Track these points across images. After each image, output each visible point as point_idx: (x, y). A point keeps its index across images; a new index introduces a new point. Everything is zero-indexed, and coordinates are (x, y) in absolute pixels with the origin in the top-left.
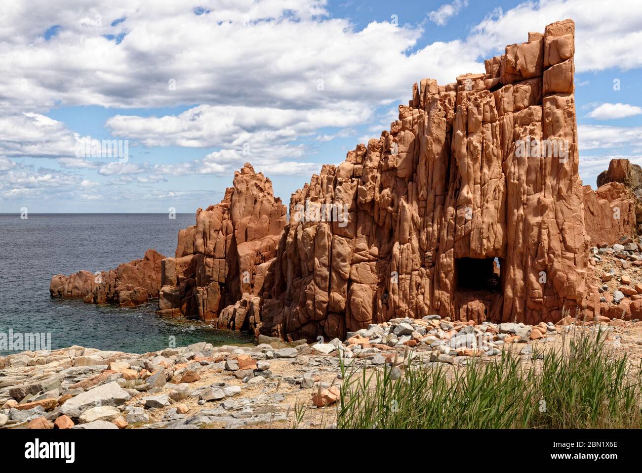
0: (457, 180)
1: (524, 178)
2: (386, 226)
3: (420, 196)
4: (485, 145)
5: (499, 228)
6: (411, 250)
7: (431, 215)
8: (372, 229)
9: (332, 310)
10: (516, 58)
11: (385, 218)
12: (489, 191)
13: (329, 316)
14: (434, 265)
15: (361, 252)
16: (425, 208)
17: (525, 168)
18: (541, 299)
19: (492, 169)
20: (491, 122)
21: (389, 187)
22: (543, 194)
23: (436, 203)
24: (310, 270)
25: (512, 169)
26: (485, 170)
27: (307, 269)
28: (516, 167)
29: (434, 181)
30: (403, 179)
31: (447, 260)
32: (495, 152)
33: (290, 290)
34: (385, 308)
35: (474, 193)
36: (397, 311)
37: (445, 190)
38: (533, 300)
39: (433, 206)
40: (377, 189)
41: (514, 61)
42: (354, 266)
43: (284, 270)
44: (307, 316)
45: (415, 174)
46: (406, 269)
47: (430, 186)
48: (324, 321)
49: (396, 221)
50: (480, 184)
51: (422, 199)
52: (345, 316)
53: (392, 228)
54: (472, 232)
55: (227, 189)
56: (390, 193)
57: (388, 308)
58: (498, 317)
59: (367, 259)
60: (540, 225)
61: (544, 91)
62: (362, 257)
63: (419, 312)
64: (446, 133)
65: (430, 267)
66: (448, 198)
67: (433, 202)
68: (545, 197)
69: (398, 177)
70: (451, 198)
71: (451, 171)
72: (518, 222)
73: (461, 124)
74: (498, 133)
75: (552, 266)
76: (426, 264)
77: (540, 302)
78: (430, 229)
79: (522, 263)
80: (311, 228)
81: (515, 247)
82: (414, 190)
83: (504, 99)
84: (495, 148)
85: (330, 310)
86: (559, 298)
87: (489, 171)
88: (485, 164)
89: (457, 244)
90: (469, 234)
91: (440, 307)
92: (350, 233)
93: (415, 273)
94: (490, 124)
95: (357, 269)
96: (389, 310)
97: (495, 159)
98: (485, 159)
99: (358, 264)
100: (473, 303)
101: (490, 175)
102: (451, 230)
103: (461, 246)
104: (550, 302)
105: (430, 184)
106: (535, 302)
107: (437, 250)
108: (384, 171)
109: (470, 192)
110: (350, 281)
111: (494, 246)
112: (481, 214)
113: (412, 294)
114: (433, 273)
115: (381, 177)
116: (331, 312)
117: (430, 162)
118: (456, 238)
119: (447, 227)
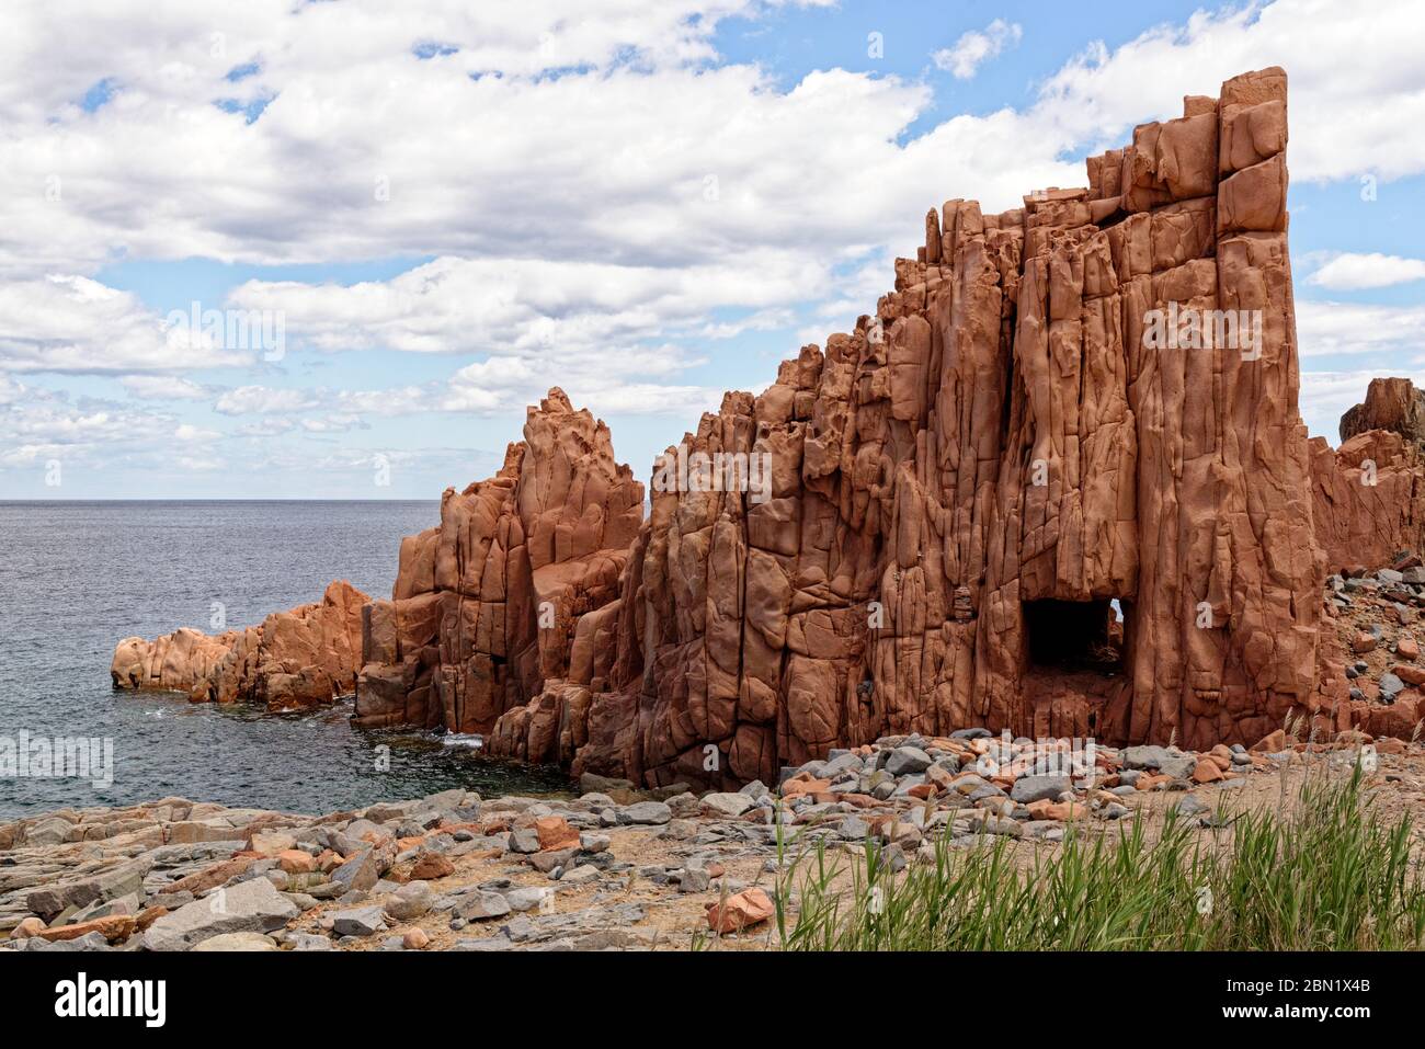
0: (1027, 425)
1: (1175, 420)
2: (867, 526)
3: (943, 462)
4: (1087, 347)
5: (1121, 534)
6: (923, 582)
7: (969, 503)
8: (836, 535)
9: (745, 717)
10: (1157, 153)
11: (866, 509)
12: (1098, 451)
13: (740, 731)
14: (975, 615)
15: (811, 588)
16: (956, 487)
17: (1180, 400)
18: (1216, 693)
19: (1105, 400)
20: (1103, 295)
21: (874, 440)
22: (1219, 456)
23: (980, 476)
24: (698, 628)
25: (1150, 401)
26: (1089, 404)
27: (689, 625)
28: (1159, 395)
29: (974, 428)
30: (906, 422)
31: (1004, 606)
32: (1112, 364)
33: (652, 673)
34: (865, 715)
35: (1064, 454)
36: (892, 718)
37: (1000, 447)
38: (1199, 694)
39: (971, 485)
40: (846, 446)
41: (1152, 159)
42: (795, 620)
43: (638, 625)
44: (689, 731)
45: (931, 413)
46: (913, 625)
47: (966, 440)
48: (728, 742)
49: (890, 517)
50: (1077, 434)
51: (948, 467)
52: (775, 730)
53: (881, 532)
54: (1060, 543)
55: (511, 446)
56: (875, 455)
57: (872, 712)
58: (1119, 734)
59: (825, 602)
60: (1212, 528)
61: (1219, 227)
62: (813, 599)
63: (942, 721)
64: (1002, 320)
65: (967, 620)
66: (1006, 465)
67: (973, 474)
68: (1223, 463)
69: (893, 418)
70: (1014, 465)
71: (1013, 406)
72: (1164, 518)
73: (1034, 302)
74: (1117, 320)
75: (1240, 618)
76: (959, 614)
77: (1215, 700)
78: (966, 536)
79: (1173, 612)
80: (699, 533)
81: (1157, 576)
82: (929, 446)
83: (1132, 245)
84: (1110, 354)
85: (742, 716)
86: (1256, 690)
87: (1098, 405)
88: (1089, 390)
89: (1026, 569)
90: (1055, 545)
91: (989, 711)
92: (788, 543)
93: (932, 633)
94: (1099, 301)
95: (802, 626)
96: (875, 718)
97: (1110, 378)
98: (1088, 377)
99: (804, 614)
100: (1063, 701)
101: (1099, 414)
102: (1013, 537)
103: (1034, 574)
104: (1237, 698)
105: (966, 434)
106: (1203, 698)
107: (982, 582)
108: (863, 405)
109: (1055, 451)
110: (786, 652)
111: (1110, 573)
112: (1081, 502)
113: (928, 682)
114: (973, 634)
115: (857, 418)
116: (746, 723)
117: (966, 386)
118: (1025, 555)
119: (1005, 531)
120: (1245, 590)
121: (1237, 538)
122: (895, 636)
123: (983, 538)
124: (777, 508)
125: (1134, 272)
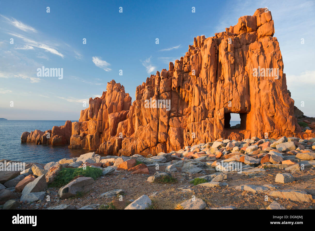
0: (222, 76)
3: (203, 84)
5: (246, 97)
7: (210, 92)
8: (178, 101)
11: (185, 95)
12: (239, 80)
14: (213, 116)
15: (174, 112)
16: (206, 89)
18: (272, 131)
19: (239, 70)
21: (187, 80)
22: (268, 80)
23: (212, 86)
26: (236, 71)
27: (146, 121)
29: (210, 76)
30: (194, 76)
31: (221, 114)
32: (241, 62)
33: (137, 132)
34: (188, 140)
35: (232, 81)
36: (195, 140)
37: (216, 81)
38: (269, 131)
40: (181, 81)
42: (171, 119)
43: (133, 122)
44: (146, 145)
45: (200, 74)
46: (199, 119)
48: (155, 147)
49: (192, 96)
50: (234, 76)
51: (205, 85)
52: (166, 144)
55: (104, 92)
56: (187, 83)
57: (190, 139)
59: (177, 115)
62: (175, 114)
63: (207, 141)
64: (216, 54)
65: (211, 118)
67: (210, 86)
69: (191, 75)
70: (220, 84)
71: (218, 72)
72: (256, 93)
74: (241, 53)
78: (210, 99)
79: (260, 114)
82: (200, 81)
83: (242, 39)
84: (240, 60)
85: (159, 141)
86: (282, 130)
88: (236, 68)
90: (232, 100)
93: (203, 121)
94: (237, 49)
97: (240, 65)
98: (236, 65)
99: (173, 118)
101: (239, 73)
102: (222, 98)
103: (227, 107)
104: (277, 132)
105: (208, 78)
107: (214, 109)
108: (184, 73)
109: (230, 80)
110: (169, 126)
111: (244, 106)
112: (237, 90)
113: (203, 132)
114: (213, 121)
115: (183, 76)
116: (159, 143)
117: (209, 67)
118: (225, 102)
119: (220, 97)
121: (274, 96)
122: (195, 122)
123: (214, 99)
124: (166, 94)
125: (243, 44)
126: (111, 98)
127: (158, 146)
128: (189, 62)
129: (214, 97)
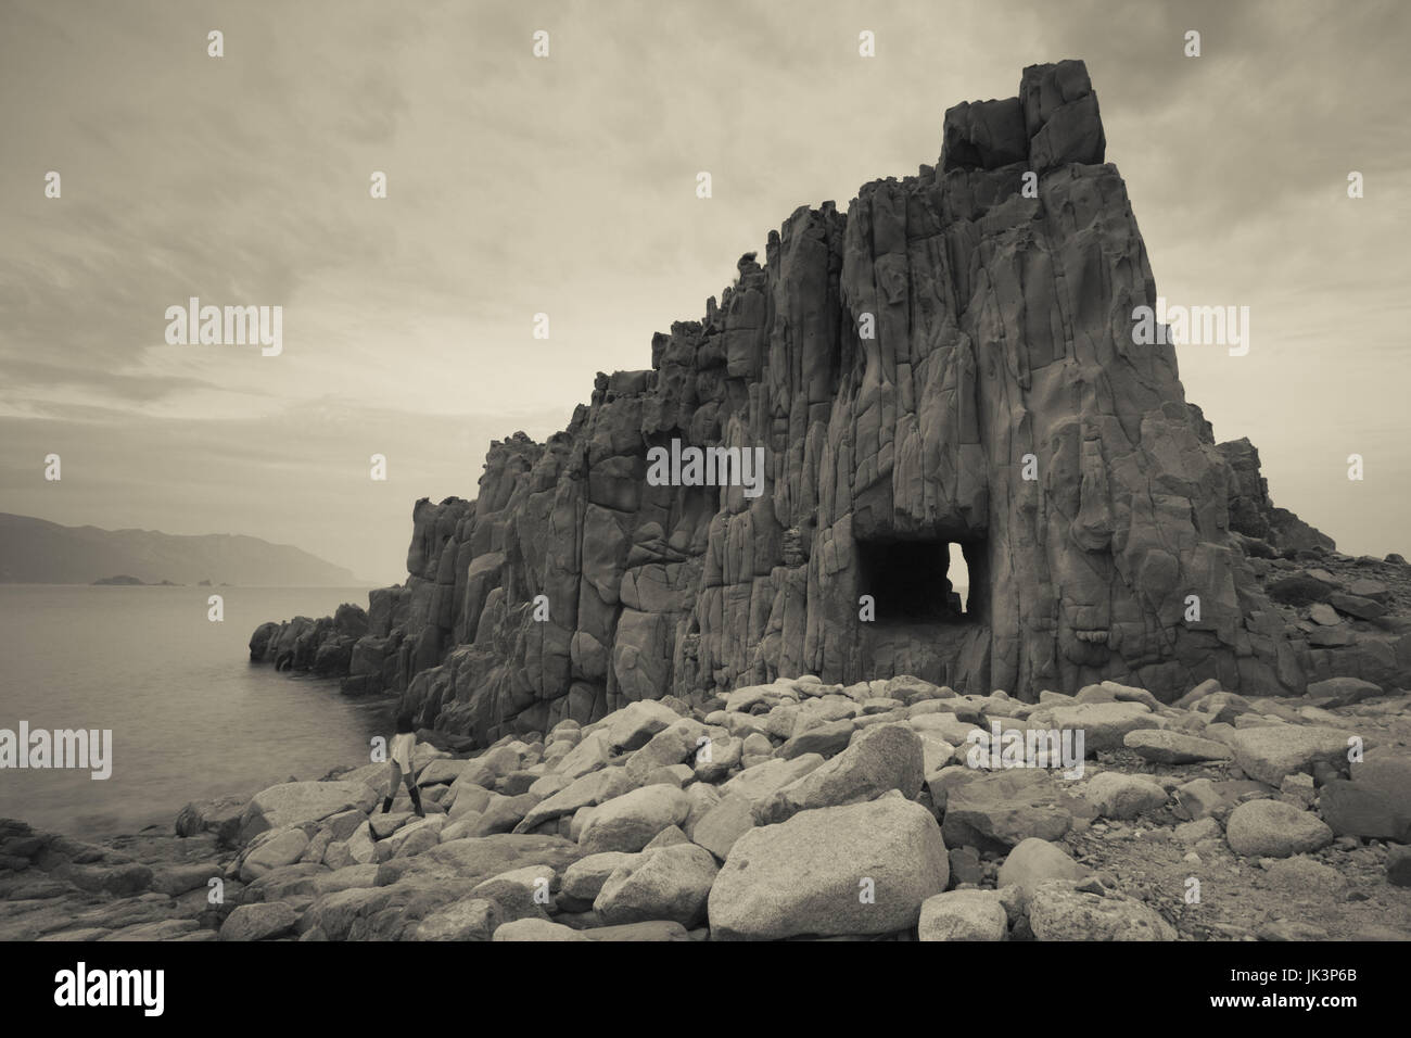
0: (857, 365)
1: (1014, 328)
3: (774, 408)
4: (914, 279)
5: (964, 455)
6: (751, 526)
7: (798, 443)
9: (579, 675)
12: (930, 375)
13: (572, 689)
14: (806, 559)
15: (649, 543)
16: (786, 432)
17: (1019, 308)
18: (1103, 633)
19: (935, 329)
20: (927, 235)
21: (712, 400)
22: (1071, 359)
23: (810, 416)
25: (985, 317)
26: (920, 333)
28: (994, 310)
29: (805, 371)
30: (740, 378)
31: (833, 542)
32: (941, 294)
34: (689, 671)
35: (895, 382)
36: (717, 675)
37: (830, 389)
38: (1081, 635)
39: (801, 426)
40: (684, 405)
42: (629, 574)
44: (527, 689)
45: (764, 366)
46: (739, 571)
47: (796, 384)
48: (562, 699)
50: (908, 362)
51: (779, 413)
52: (604, 688)
54: (895, 469)
56: (712, 412)
57: (697, 668)
59: (660, 556)
60: (1076, 432)
62: (649, 553)
65: (797, 565)
66: (837, 402)
67: (804, 416)
69: (729, 376)
70: (844, 403)
71: (843, 352)
72: (1013, 432)
73: (858, 237)
74: (943, 254)
75: (1125, 537)
76: (788, 558)
77: (1104, 643)
78: (794, 475)
79: (1035, 537)
80: (546, 492)
81: (1010, 495)
82: (760, 396)
83: (951, 194)
84: (938, 284)
85: (575, 674)
86: (1157, 625)
87: (929, 334)
88: (919, 318)
89: (860, 503)
90: (889, 473)
91: (822, 664)
92: (627, 499)
93: (758, 581)
94: (924, 241)
95: (635, 580)
96: (700, 675)
97: (939, 307)
98: (918, 308)
99: (639, 568)
100: (906, 652)
101: (930, 342)
102: (843, 468)
103: (869, 507)
104: (1133, 638)
105: (796, 379)
106: (1087, 641)
107: (813, 523)
108: (702, 367)
109: (885, 378)
110: (619, 606)
111: (955, 501)
112: (917, 425)
113: (755, 633)
114: (804, 579)
115: (695, 381)
116: (578, 680)
117: (795, 333)
118: (857, 487)
119: (836, 464)
120: (1128, 500)
121: (1107, 442)
122: (722, 584)
123: (813, 477)
124: (617, 465)
125: (956, 218)
126: (495, 496)
127: (572, 696)
128: (724, 324)
129: (813, 464)
